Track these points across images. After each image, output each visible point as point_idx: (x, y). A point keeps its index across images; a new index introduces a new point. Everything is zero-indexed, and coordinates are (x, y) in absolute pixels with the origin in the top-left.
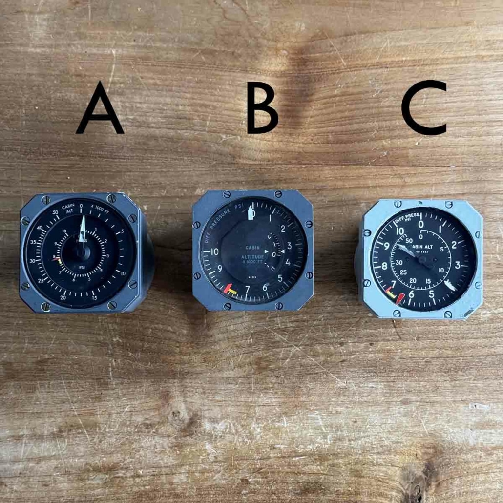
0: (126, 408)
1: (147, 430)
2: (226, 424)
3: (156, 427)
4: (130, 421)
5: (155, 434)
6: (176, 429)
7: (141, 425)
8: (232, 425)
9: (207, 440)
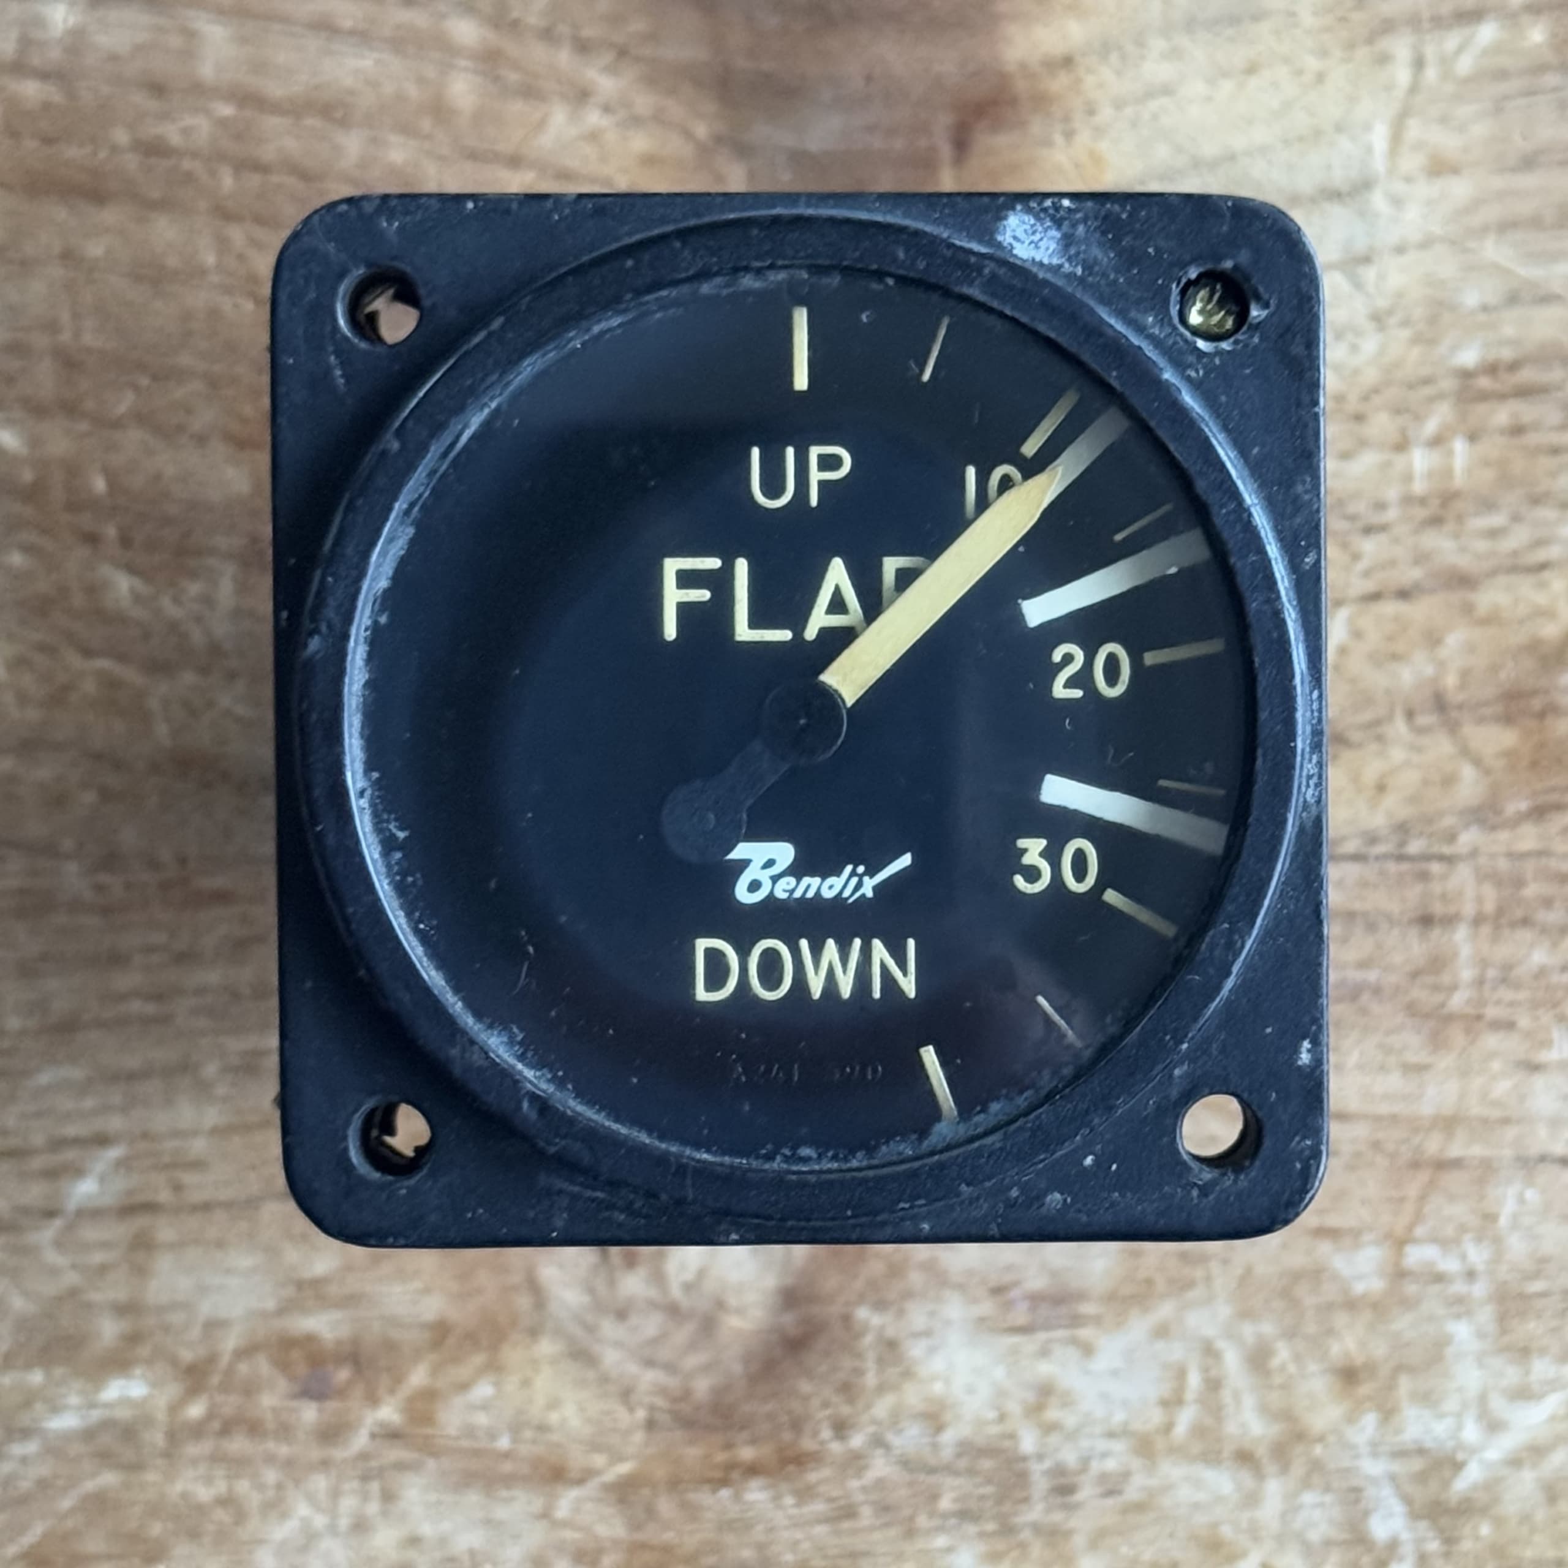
0: (78, 1172)
1: (309, 1413)
2: (1175, 1351)
3: (418, 1377)
4: (124, 1310)
5: (396, 1453)
6: (626, 1395)
7: (245, 1352)
8: (1232, 1360)
9: (965, 1515)
